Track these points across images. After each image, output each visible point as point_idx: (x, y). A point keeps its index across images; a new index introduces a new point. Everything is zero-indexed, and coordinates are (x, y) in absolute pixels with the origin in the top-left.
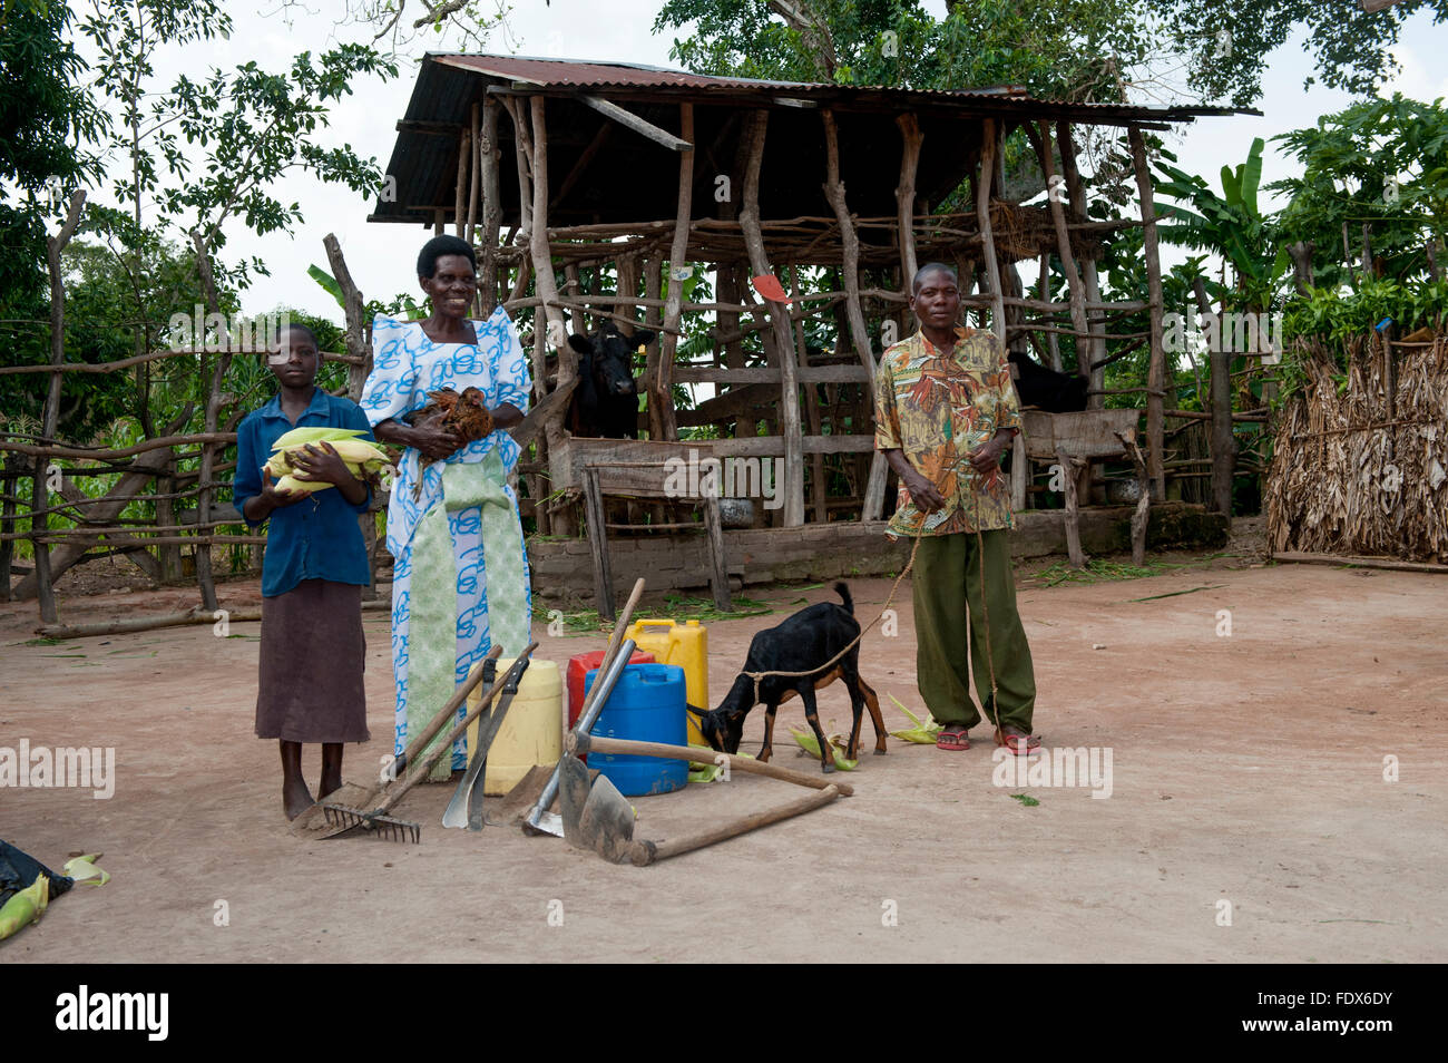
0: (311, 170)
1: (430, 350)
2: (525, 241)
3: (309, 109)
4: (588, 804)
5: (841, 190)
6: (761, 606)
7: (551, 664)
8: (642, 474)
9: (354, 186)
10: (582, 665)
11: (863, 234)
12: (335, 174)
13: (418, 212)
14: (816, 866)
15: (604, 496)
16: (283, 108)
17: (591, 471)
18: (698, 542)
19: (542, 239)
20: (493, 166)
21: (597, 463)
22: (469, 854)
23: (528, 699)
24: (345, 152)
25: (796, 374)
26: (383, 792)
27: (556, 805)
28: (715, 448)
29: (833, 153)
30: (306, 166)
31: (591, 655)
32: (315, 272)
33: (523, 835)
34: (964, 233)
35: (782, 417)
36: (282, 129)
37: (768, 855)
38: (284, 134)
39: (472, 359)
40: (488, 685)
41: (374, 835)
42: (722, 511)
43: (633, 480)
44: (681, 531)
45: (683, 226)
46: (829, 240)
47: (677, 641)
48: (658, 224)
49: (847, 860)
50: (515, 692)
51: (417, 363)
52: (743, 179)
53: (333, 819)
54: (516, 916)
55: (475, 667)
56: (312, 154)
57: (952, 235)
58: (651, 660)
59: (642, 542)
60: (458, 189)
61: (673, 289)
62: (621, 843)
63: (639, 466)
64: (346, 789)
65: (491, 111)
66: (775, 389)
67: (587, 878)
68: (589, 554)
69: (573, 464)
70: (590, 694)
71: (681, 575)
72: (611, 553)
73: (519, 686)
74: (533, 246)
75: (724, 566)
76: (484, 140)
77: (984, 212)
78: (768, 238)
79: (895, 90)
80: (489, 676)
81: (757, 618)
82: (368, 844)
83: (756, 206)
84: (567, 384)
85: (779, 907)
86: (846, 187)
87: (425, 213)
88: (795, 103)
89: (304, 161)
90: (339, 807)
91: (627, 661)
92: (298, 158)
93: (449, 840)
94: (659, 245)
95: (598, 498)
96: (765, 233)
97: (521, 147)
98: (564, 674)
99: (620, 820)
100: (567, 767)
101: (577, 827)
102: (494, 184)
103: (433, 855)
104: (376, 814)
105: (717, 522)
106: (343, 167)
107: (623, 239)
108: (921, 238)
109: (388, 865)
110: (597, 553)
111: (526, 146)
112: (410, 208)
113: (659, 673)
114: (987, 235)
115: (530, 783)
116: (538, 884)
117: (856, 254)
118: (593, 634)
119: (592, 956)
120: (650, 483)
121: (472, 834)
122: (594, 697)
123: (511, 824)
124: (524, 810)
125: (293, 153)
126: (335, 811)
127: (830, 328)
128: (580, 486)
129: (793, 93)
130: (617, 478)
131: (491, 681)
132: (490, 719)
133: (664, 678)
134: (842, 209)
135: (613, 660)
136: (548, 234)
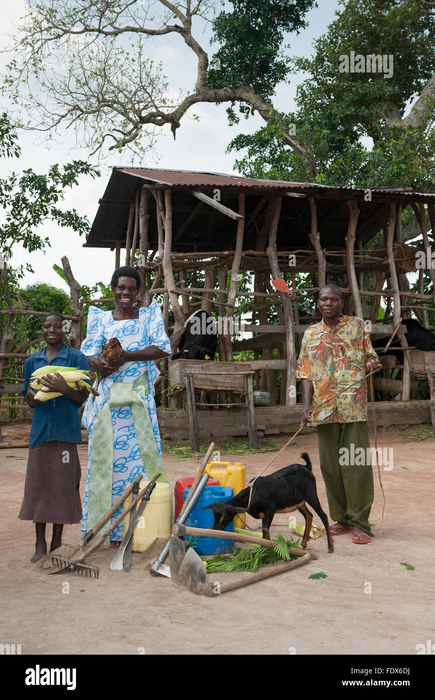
0: (56, 221)
1: (112, 324)
2: (160, 260)
3: (56, 191)
4: (183, 563)
5: (318, 237)
6: (273, 446)
7: (167, 485)
8: (215, 378)
9: (75, 229)
10: (183, 485)
11: (328, 259)
12: (66, 223)
13: (107, 243)
14: (298, 600)
15: (195, 389)
16: (43, 190)
17: (189, 376)
18: (242, 413)
19: (168, 260)
20: (145, 222)
21: (192, 372)
22: (123, 585)
23: (155, 503)
24: (72, 213)
25: (293, 329)
26: (81, 550)
27: (167, 560)
28: (252, 365)
29: (314, 219)
30: (53, 219)
31: (187, 480)
32: (56, 268)
33: (150, 576)
34: (380, 259)
35: (286, 349)
36: (42, 201)
37: (274, 593)
38: (44, 203)
39: (133, 327)
40: (135, 495)
41: (76, 573)
42: (254, 397)
43: (211, 381)
44: (234, 407)
45: (238, 254)
46: (311, 261)
47: (230, 474)
48: (226, 253)
49: (315, 598)
50: (148, 499)
51: (106, 331)
52: (269, 230)
53: (56, 563)
54: (145, 624)
55: (129, 485)
56: (56, 213)
57: (373, 260)
58: (217, 484)
59: (214, 412)
60: (128, 232)
61: (232, 285)
62: (199, 584)
63: (213, 374)
64: (63, 547)
65: (145, 195)
66: (283, 336)
67: (182, 603)
68: (187, 418)
69: (180, 372)
70: (186, 502)
71: (233, 429)
72: (199, 417)
73: (151, 496)
74: (164, 263)
75: (255, 425)
76: (141, 209)
77: (390, 249)
78: (280, 260)
79: (346, 189)
80: (135, 491)
81: (271, 453)
82: (73, 578)
83: (275, 245)
84: (179, 332)
85: (280, 625)
86: (320, 235)
87: (111, 243)
88: (295, 195)
89: (52, 216)
90: (58, 557)
91: (205, 484)
92: (50, 215)
93: (113, 577)
94: (227, 263)
95: (193, 390)
96: (279, 257)
97: (159, 214)
98: (173, 491)
99: (199, 572)
100: (174, 543)
101: (178, 573)
102: (145, 231)
103: (105, 586)
104: (77, 562)
105: (252, 403)
106: (71, 220)
107: (209, 259)
108: (358, 261)
109: (82, 591)
110: (191, 418)
111: (162, 213)
112: (103, 241)
113: (221, 491)
114: (391, 260)
115: (156, 546)
116: (157, 605)
117: (325, 269)
118: (188, 460)
119: (184, 650)
120: (219, 382)
121: (125, 574)
122: (188, 503)
123: (144, 569)
124: (151, 562)
125: (47, 212)
126: (57, 559)
127: (311, 301)
128: (184, 383)
129: (296, 190)
130: (202, 380)
131: (137, 493)
132: (136, 512)
133: (223, 494)
134: (318, 246)
135: (198, 484)
136: (171, 257)
